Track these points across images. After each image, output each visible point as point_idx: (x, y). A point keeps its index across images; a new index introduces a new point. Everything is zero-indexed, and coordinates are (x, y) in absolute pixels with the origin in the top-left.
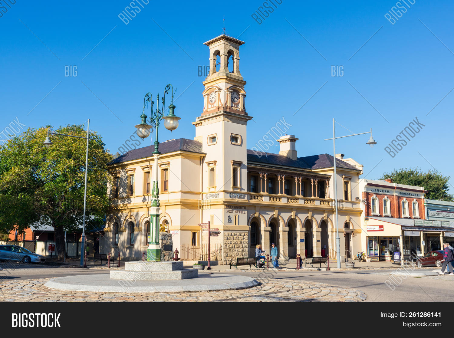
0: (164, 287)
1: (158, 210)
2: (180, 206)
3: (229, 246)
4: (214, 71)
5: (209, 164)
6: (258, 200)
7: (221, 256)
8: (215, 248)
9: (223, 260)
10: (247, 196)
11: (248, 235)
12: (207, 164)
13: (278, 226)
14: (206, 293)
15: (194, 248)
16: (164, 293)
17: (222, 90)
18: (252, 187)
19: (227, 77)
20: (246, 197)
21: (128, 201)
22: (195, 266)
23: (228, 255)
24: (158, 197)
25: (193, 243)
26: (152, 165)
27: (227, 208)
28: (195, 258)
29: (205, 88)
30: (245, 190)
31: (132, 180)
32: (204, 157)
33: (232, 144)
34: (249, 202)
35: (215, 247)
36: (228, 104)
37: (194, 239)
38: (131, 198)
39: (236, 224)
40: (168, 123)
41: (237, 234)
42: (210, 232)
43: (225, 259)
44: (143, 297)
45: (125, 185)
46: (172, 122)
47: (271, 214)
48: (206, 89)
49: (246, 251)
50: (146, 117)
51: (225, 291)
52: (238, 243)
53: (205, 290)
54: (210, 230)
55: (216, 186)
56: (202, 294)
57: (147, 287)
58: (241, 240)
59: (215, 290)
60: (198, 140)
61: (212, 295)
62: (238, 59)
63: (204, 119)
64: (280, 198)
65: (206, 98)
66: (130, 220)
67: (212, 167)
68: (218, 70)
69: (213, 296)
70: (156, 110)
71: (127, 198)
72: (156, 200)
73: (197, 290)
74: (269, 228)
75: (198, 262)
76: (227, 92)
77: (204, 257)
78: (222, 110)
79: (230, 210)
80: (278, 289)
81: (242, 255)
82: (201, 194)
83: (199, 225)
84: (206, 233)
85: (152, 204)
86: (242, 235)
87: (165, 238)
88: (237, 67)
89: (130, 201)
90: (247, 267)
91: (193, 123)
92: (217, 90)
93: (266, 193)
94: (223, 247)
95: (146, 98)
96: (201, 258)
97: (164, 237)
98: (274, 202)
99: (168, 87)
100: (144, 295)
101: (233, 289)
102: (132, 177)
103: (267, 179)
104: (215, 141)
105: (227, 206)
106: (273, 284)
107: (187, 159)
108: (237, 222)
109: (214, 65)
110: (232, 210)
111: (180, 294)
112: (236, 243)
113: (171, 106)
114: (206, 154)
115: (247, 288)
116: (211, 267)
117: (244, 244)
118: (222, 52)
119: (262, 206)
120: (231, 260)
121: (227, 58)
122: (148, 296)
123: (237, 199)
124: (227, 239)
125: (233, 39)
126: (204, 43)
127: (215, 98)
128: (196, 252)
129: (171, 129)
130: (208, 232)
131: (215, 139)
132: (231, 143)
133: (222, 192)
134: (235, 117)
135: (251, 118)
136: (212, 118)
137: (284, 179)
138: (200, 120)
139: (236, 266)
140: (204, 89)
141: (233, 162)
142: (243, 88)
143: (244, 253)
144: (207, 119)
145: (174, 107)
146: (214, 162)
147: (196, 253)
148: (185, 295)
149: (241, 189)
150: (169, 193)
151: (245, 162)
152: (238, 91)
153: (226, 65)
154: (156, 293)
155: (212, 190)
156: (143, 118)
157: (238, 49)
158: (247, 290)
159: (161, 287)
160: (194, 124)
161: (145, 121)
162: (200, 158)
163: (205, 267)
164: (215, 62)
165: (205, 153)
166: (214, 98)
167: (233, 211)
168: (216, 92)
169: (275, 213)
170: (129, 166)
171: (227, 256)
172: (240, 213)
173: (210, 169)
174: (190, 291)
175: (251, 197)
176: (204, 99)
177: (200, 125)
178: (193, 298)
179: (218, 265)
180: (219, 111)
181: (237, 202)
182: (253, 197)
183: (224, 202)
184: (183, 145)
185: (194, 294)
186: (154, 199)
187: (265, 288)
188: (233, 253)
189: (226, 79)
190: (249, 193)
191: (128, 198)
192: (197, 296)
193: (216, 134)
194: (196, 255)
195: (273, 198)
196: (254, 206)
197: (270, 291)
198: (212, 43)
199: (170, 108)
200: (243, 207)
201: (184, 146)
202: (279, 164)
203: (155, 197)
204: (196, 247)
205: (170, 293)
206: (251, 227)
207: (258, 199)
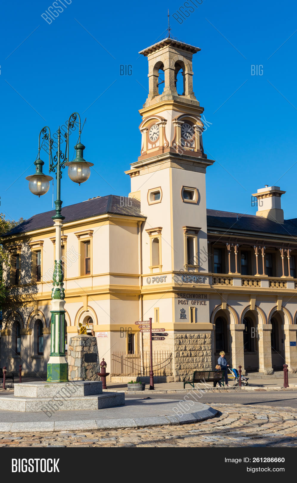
0: (68, 422)
1: (62, 304)
2: (109, 295)
3: (183, 353)
4: (156, 94)
5: (151, 232)
6: (225, 285)
7: (171, 369)
8: (162, 358)
9: (174, 374)
10: (208, 279)
11: (211, 338)
12: (148, 232)
13: (257, 323)
14: (131, 431)
15: (131, 358)
16: (68, 432)
17: (167, 122)
18: (216, 265)
19: (175, 101)
20: (207, 281)
21: (33, 290)
22: (131, 384)
23: (182, 367)
24: (62, 284)
25: (129, 349)
26: (67, 236)
27: (178, 298)
28: (133, 372)
29: (143, 119)
30: (204, 270)
31: (38, 258)
32: (143, 223)
33: (184, 202)
34: (211, 287)
35: (161, 355)
36: (177, 143)
37: (131, 344)
38: (38, 285)
39: (192, 321)
40: (75, 171)
41: (194, 336)
42: (152, 334)
43: (177, 373)
44: (35, 438)
45: (28, 266)
46: (79, 170)
47: (245, 305)
48: (145, 120)
49: (208, 360)
50: (42, 164)
51: (163, 426)
52: (197, 349)
53: (130, 426)
54: (152, 331)
55: (162, 266)
56: (126, 432)
57: (42, 423)
58: (201, 344)
59: (147, 426)
60: (134, 198)
61: (140, 434)
62: (191, 75)
63: (142, 166)
64: (258, 280)
65: (144, 135)
66: (36, 317)
67: (156, 237)
68: (161, 92)
69: (143, 436)
70: (57, 152)
71: (31, 286)
72: (59, 290)
73: (119, 426)
74: (243, 326)
75: (137, 378)
76: (175, 125)
77: (145, 371)
78: (167, 151)
79: (183, 299)
80: (245, 422)
81: (203, 367)
82: (140, 278)
83: (137, 323)
84: (147, 335)
85: (53, 295)
86: (202, 337)
87: (86, 344)
88: (190, 87)
89: (37, 289)
90: (210, 385)
91: (127, 172)
92: (160, 121)
93: (237, 274)
94: (174, 356)
95: (43, 135)
96: (142, 372)
97: (85, 342)
98: (249, 287)
99: (74, 116)
100: (37, 435)
101: (175, 424)
102: (38, 253)
103: (238, 253)
104: (158, 198)
105: (178, 294)
106: (240, 415)
107: (118, 226)
108: (194, 317)
109: (156, 85)
110: (186, 300)
111: (93, 433)
112: (194, 349)
113: (78, 146)
114: (146, 218)
115: (197, 421)
116: (156, 385)
117: (205, 350)
118: (166, 65)
119: (231, 293)
120: (187, 374)
121: (175, 73)
122: (43, 436)
123: (193, 283)
124: (180, 344)
125: (182, 44)
126: (139, 53)
127: (158, 134)
128: (134, 363)
129: (79, 181)
130: (149, 333)
131: (159, 195)
132: (183, 200)
133: (171, 274)
134: (188, 161)
135: (212, 162)
136: (154, 165)
137: (264, 253)
138: (137, 168)
139: (192, 384)
140: (141, 121)
141: (186, 228)
142: (199, 118)
143: (206, 363)
144: (146, 165)
145: (82, 148)
146: (158, 229)
147: (134, 365)
148: (99, 434)
149: (200, 268)
150: (93, 277)
151: (204, 229)
152: (191, 122)
153: (174, 84)
154: (56, 432)
155: (156, 271)
156: (38, 165)
157: (190, 59)
158: (197, 425)
159: (62, 423)
160: (128, 174)
161: (41, 171)
162: (138, 224)
163: (146, 385)
164: (157, 81)
165: (145, 216)
166: (156, 133)
167: (188, 301)
168: (158, 125)
169: (250, 303)
170: (33, 238)
171: (180, 369)
172: (199, 304)
173: (153, 239)
174: (108, 427)
175: (214, 281)
176: (141, 135)
177: (137, 174)
178: (110, 440)
179: (165, 382)
180: (163, 152)
181: (194, 289)
182: (217, 280)
183: (174, 288)
184: (111, 204)
185: (113, 433)
186: (56, 287)
187: (226, 421)
188: (189, 364)
189: (173, 105)
190: (211, 274)
191: (34, 285)
192: (118, 436)
193: (160, 187)
194: (134, 367)
195: (248, 281)
196: (220, 294)
197: (232, 426)
198: (151, 51)
199: (77, 149)
200: (203, 295)
201: (113, 206)
202: (256, 230)
203: (58, 285)
204: (134, 357)
205: (77, 432)
206: (215, 325)
207: (225, 283)
